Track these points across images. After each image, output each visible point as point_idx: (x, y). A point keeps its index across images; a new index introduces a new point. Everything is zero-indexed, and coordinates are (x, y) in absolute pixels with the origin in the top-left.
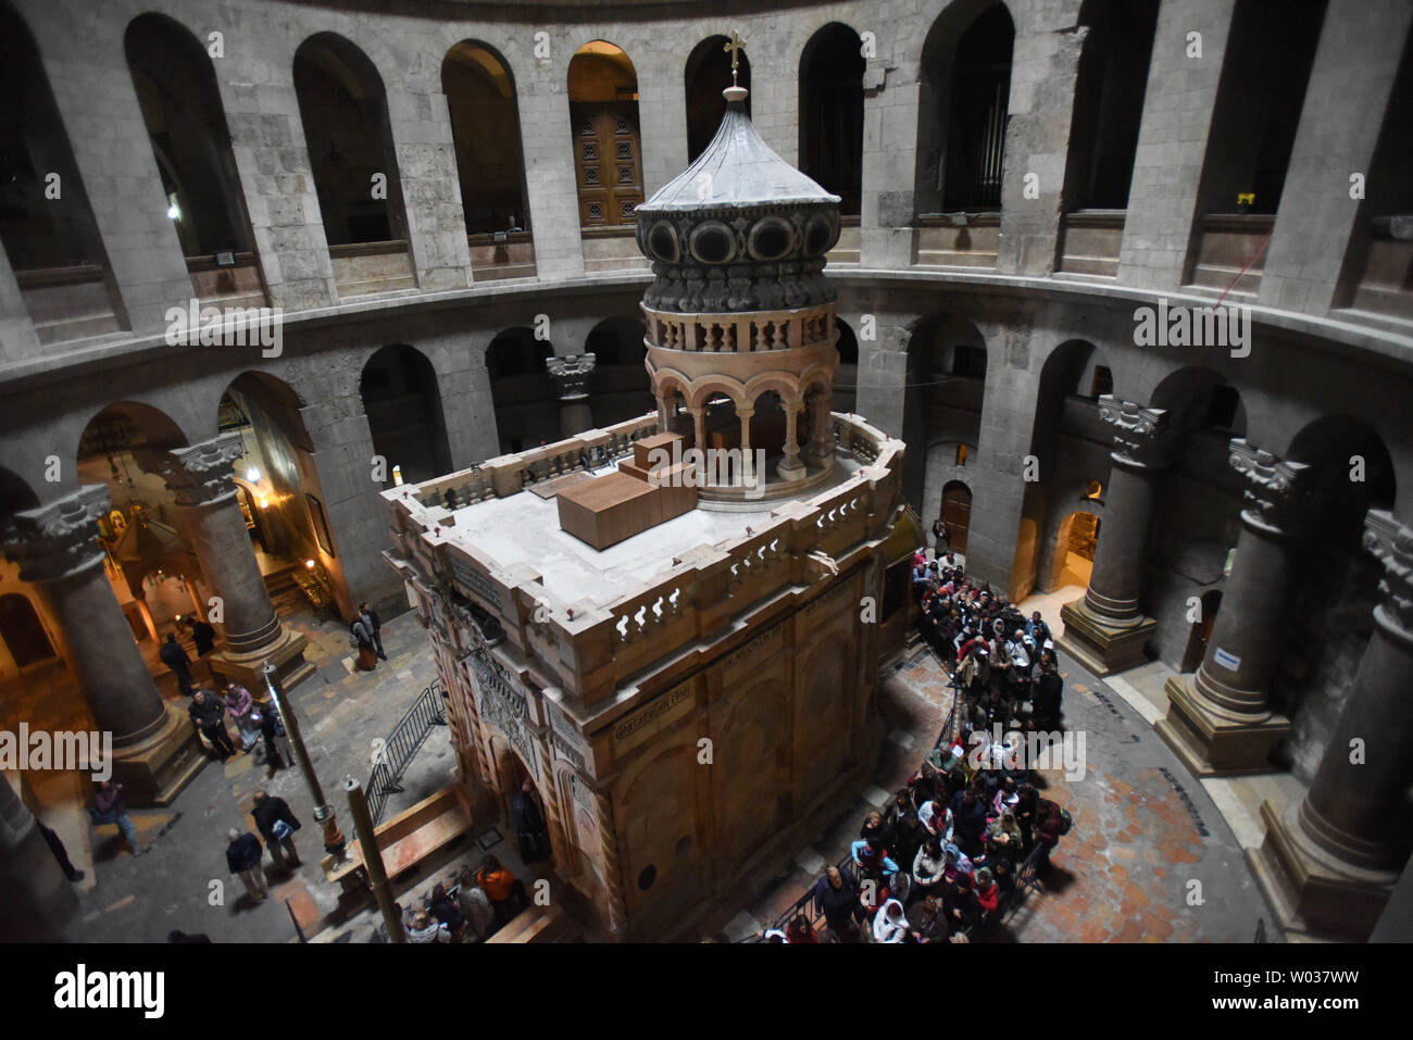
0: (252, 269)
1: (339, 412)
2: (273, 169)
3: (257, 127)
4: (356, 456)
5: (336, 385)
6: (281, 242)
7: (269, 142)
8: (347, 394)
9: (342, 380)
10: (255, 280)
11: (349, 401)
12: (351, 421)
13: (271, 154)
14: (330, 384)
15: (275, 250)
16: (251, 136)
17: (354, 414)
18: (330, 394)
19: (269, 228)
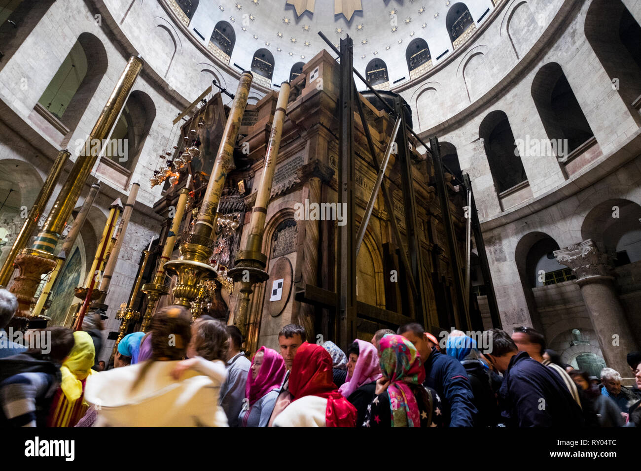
0: (126, 178)
1: (126, 255)
2: (158, 151)
3: (160, 137)
4: (121, 284)
5: (133, 241)
6: (145, 173)
7: (162, 143)
8: (136, 249)
9: (137, 241)
10: (124, 182)
11: (135, 253)
12: (130, 263)
13: (159, 146)
14: (131, 239)
15: (141, 175)
16: (156, 138)
17: (133, 261)
18: (127, 243)
19: (144, 166)
